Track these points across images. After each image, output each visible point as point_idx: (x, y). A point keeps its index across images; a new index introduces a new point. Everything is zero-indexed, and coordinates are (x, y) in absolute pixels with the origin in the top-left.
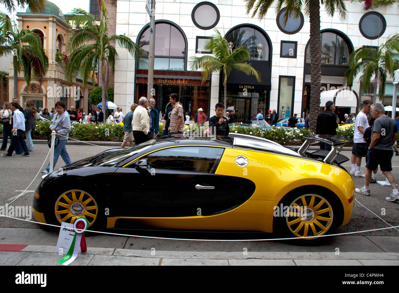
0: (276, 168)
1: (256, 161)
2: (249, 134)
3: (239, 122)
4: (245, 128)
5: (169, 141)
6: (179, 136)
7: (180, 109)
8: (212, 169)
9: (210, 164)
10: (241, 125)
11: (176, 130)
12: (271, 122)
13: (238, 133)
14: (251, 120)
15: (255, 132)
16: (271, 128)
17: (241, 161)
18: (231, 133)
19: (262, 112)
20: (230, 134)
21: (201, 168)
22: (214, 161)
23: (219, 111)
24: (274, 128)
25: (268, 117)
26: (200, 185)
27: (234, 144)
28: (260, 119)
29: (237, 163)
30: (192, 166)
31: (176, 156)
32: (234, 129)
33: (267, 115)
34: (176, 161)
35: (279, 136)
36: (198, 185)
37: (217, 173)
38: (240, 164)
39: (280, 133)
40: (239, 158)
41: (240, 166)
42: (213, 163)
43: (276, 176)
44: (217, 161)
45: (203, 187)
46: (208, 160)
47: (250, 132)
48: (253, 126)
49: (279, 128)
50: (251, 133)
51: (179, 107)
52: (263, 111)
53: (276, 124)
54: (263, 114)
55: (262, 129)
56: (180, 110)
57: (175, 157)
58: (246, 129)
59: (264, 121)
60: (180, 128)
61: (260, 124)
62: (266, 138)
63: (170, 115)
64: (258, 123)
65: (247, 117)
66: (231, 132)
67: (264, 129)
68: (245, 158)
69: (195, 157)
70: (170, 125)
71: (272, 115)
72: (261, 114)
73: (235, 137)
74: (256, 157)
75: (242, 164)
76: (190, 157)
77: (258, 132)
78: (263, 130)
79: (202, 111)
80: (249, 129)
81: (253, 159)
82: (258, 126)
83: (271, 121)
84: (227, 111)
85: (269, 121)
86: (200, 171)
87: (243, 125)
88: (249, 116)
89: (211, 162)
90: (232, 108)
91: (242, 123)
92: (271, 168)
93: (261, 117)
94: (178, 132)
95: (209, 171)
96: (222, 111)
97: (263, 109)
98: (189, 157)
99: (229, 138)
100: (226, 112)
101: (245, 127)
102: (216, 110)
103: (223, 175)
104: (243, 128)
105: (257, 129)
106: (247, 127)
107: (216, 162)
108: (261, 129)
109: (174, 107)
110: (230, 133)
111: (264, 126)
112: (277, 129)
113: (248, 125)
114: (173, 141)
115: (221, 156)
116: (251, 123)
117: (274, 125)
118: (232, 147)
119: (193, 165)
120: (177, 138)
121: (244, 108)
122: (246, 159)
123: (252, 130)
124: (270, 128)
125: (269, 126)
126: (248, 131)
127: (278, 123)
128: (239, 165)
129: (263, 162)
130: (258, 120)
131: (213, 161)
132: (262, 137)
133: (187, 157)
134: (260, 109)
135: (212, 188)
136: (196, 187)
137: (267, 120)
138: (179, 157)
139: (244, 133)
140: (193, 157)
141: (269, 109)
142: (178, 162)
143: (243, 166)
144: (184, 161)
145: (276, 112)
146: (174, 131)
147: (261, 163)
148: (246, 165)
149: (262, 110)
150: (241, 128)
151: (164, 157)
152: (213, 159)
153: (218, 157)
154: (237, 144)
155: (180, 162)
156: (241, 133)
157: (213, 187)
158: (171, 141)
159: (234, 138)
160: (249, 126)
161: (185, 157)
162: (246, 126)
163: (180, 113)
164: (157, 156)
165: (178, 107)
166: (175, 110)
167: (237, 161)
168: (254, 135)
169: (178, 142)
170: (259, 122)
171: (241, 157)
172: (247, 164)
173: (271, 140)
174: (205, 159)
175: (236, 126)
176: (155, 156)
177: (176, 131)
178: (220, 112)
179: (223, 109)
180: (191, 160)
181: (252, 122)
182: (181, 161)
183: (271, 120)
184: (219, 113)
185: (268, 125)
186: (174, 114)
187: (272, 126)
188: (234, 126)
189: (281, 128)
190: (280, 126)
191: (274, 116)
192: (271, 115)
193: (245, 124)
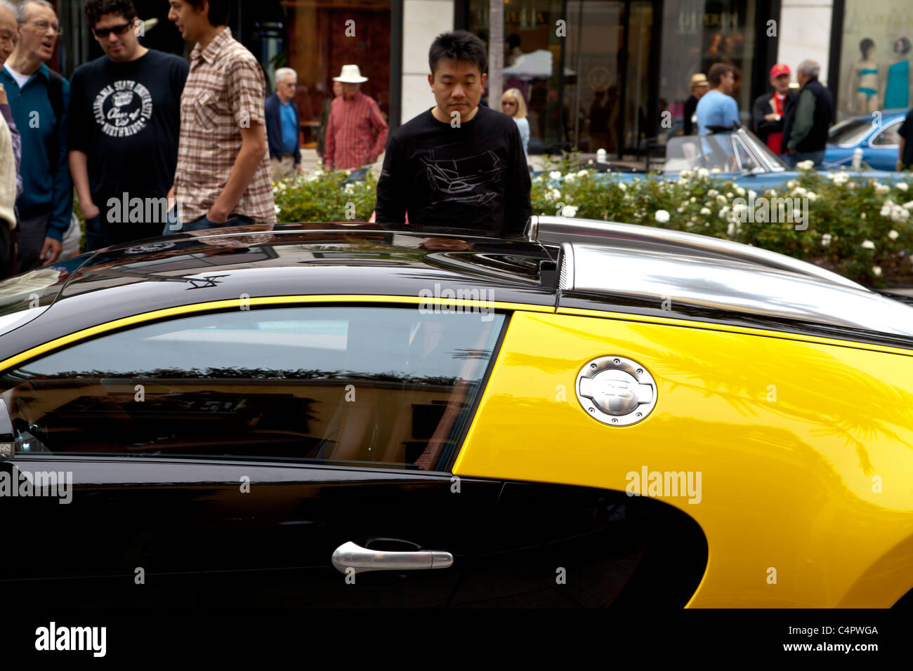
0: (839, 430)
1: (700, 382)
2: (648, 221)
3: (584, 149)
4: (622, 186)
5: (148, 276)
6: (242, 239)
7: (245, 73)
8: (437, 441)
9: (418, 411)
10: (602, 168)
11: (219, 207)
12: (790, 145)
13: (584, 213)
14: (661, 138)
15: (688, 212)
16: (790, 178)
17: (609, 387)
18: (544, 219)
19: (729, 80)
20: (539, 226)
21: (365, 442)
22: (449, 392)
23: (450, 82)
24: (808, 182)
25: (768, 110)
26: (362, 544)
27: (566, 283)
28: (717, 129)
29: (588, 404)
30: (307, 430)
31: (203, 367)
32: (557, 194)
33: (760, 99)
34: (199, 398)
35: (840, 232)
36: (349, 548)
37: (461, 466)
38: (607, 407)
39: (845, 212)
40: (598, 370)
41: (608, 419)
42: (438, 410)
43: (838, 478)
44: (467, 393)
45: (378, 557)
46: (407, 389)
47: (653, 208)
48: (676, 174)
49: (840, 177)
50: (662, 216)
51: (237, 65)
52: (736, 78)
53: (819, 154)
54: (735, 93)
55: (731, 189)
56: (245, 83)
57: (193, 376)
58: (631, 190)
59: (744, 139)
60: (246, 195)
61: (721, 157)
62: (758, 244)
63: (106, 111)
64: (707, 149)
65: (632, 117)
66: (539, 212)
67: (741, 191)
68: (635, 366)
69: (317, 372)
70: (178, 174)
71: (791, 101)
72: (727, 93)
73: (571, 241)
74: (699, 361)
75: (620, 410)
76: (290, 375)
77: (705, 211)
78: (737, 196)
79: (362, 84)
80: (653, 188)
81: (682, 377)
82: (703, 172)
83: (788, 138)
84: (511, 82)
85: (776, 138)
86: (361, 457)
87: (614, 169)
88: (645, 112)
89: (426, 399)
90: (538, 63)
91: (601, 155)
92: (804, 430)
93: (721, 114)
94: (230, 216)
95: (411, 455)
96: (467, 85)
97: (738, 63)
98: (285, 373)
99: (533, 249)
100: (505, 89)
101: (623, 182)
102: (431, 80)
103: (503, 481)
104: (614, 189)
105: (701, 191)
106: (638, 181)
107: (456, 398)
108: (722, 192)
109: (202, 61)
110: (535, 220)
111: (745, 172)
112: (831, 185)
113: (641, 166)
114: (179, 278)
115: (486, 363)
116: (661, 152)
117: (807, 165)
118: (556, 306)
119: (312, 424)
120: (224, 251)
121: (614, 61)
122: (645, 377)
123: (667, 196)
124: (779, 184)
125: (775, 167)
126: (641, 203)
127: (830, 150)
128: (598, 414)
129: (743, 393)
130: (703, 131)
131: (438, 397)
132: (735, 238)
133: (273, 374)
134: (718, 60)
135: (436, 565)
136: (338, 558)
137: (763, 132)
138: (216, 374)
139: (619, 219)
140: (309, 375)
141: (774, 60)
142: (213, 406)
143: (623, 420)
144: (250, 398)
145: (823, 78)
146: (203, 212)
147: (727, 396)
148: (644, 409)
149: (731, 67)
150: (601, 190)
151: (121, 376)
152: (431, 381)
153: (468, 371)
154: (582, 284)
155: (228, 405)
156: (601, 218)
157: (441, 559)
158: (163, 279)
159: (567, 247)
160: (651, 175)
161: (257, 372)
162: (628, 170)
163: (247, 103)
164: (74, 375)
165: (228, 64)
166: (212, 79)
167: (588, 387)
168: (682, 229)
169: (211, 283)
170: (714, 146)
171: (610, 366)
172: (650, 407)
173: (790, 254)
174: (386, 383)
175: (570, 177)
176: (62, 376)
177: (224, 210)
178: (458, 91)
179: (474, 70)
180: (300, 392)
181: (664, 148)
182: (235, 398)
183: (790, 128)
184: (451, 101)
185: (767, 163)
186: (208, 106)
187: (792, 166)
188: (556, 176)
189: (851, 179)
190: (849, 164)
191: (807, 104)
192: (787, 100)
193: (620, 158)
